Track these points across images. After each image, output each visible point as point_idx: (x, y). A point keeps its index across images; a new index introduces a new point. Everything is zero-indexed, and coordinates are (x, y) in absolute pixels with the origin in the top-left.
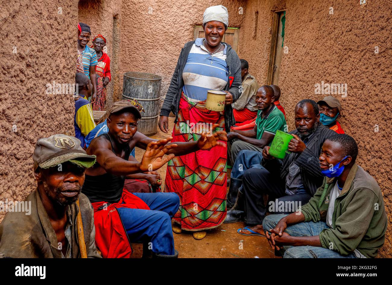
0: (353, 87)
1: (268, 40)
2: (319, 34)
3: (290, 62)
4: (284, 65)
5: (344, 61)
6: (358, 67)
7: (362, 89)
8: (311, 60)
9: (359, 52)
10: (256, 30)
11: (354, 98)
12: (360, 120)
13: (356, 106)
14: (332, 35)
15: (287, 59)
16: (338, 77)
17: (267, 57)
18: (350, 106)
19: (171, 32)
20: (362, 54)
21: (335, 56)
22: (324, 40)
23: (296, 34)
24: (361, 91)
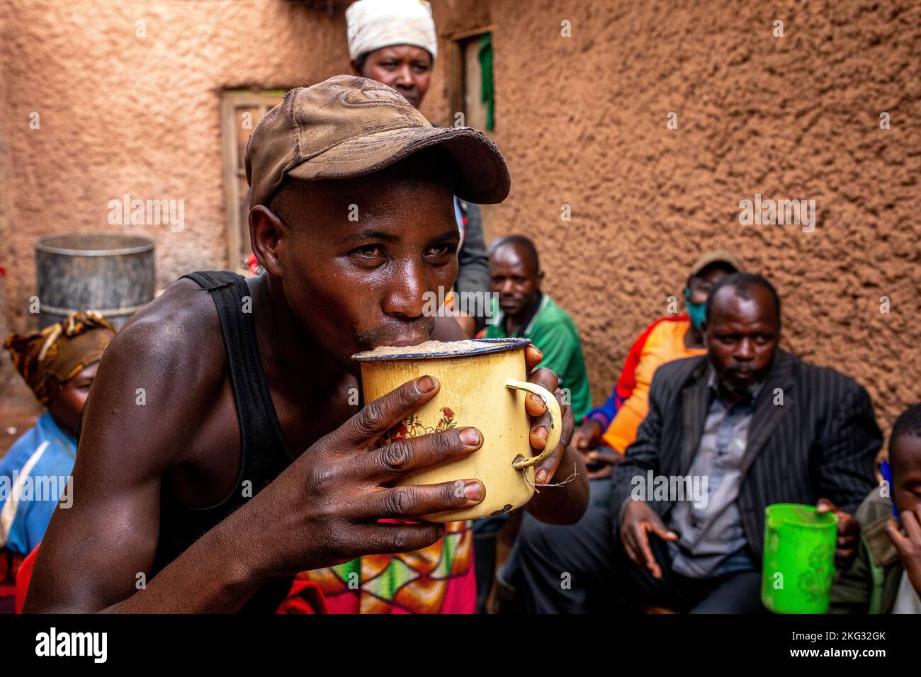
2: (624, 82)
5: (735, 147)
8: (604, 155)
9: (790, 119)
12: (825, 314)
13: (801, 273)
14: (675, 79)
19: (157, 114)
20: (805, 121)
21: (696, 138)
22: (645, 97)
23: (537, 88)
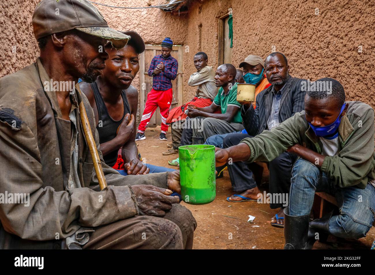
0: (317, 48)
1: (215, 45)
2: (272, 17)
3: (243, 55)
4: (236, 60)
5: (304, 29)
6: (320, 29)
7: (328, 47)
8: (266, 44)
10: (200, 42)
11: (320, 59)
13: (322, 65)
14: (287, 13)
15: (239, 53)
16: (299, 47)
17: (216, 61)
18: (316, 67)
21: (293, 29)
22: (278, 21)
23: (246, 27)
24: (326, 50)
